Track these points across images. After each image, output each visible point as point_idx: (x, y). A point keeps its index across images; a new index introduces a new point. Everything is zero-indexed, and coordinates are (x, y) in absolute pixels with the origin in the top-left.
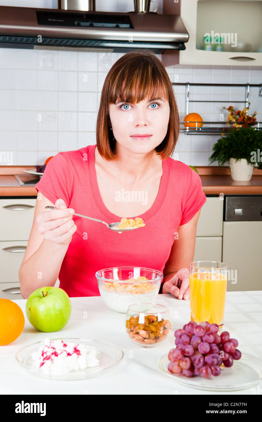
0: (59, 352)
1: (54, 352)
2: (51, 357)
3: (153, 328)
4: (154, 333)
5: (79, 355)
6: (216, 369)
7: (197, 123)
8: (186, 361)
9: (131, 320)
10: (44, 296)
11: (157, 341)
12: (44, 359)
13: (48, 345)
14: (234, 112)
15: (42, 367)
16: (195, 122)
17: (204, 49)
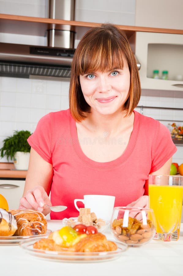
14: (177, 127)
17: (153, 77)
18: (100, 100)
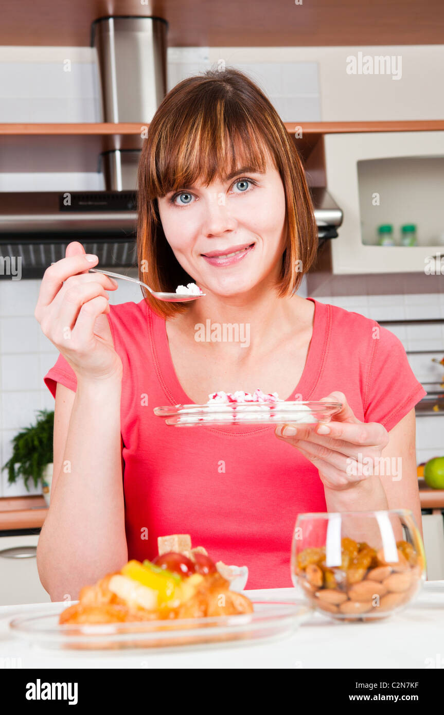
17: (379, 244)
18: (211, 257)
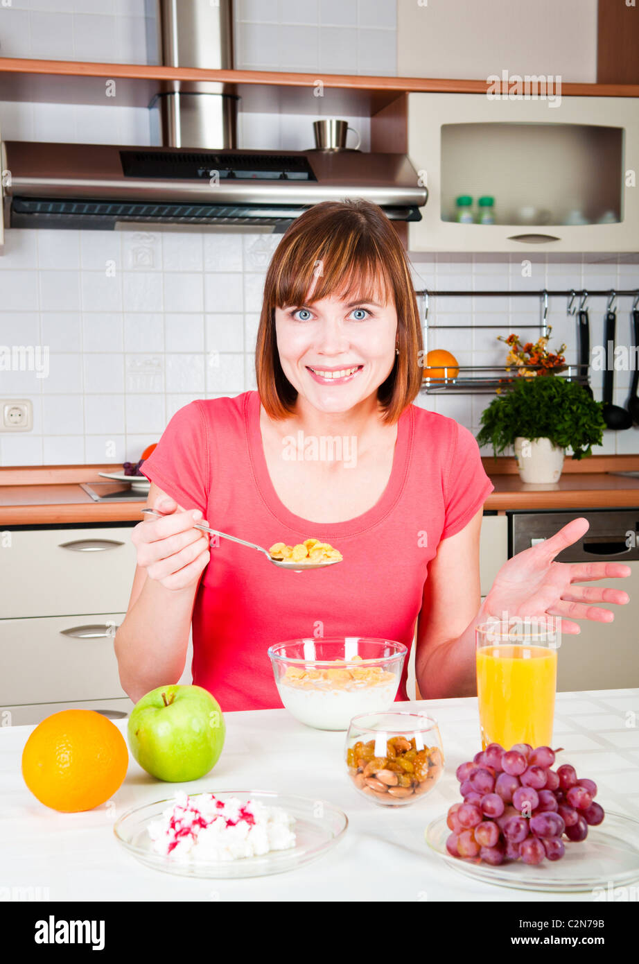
0: (207, 819)
1: (197, 818)
2: (192, 830)
3: (407, 765)
4: (408, 775)
5: (252, 824)
6: (554, 844)
7: (446, 369)
8: (489, 830)
9: (358, 750)
10: (166, 705)
11: (416, 791)
12: (176, 835)
13: (184, 806)
14: (521, 346)
15: (172, 851)
16: (444, 368)
17: (456, 220)
